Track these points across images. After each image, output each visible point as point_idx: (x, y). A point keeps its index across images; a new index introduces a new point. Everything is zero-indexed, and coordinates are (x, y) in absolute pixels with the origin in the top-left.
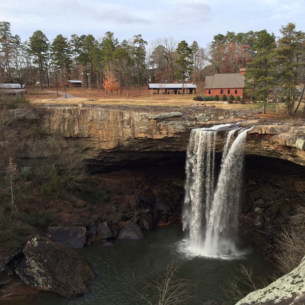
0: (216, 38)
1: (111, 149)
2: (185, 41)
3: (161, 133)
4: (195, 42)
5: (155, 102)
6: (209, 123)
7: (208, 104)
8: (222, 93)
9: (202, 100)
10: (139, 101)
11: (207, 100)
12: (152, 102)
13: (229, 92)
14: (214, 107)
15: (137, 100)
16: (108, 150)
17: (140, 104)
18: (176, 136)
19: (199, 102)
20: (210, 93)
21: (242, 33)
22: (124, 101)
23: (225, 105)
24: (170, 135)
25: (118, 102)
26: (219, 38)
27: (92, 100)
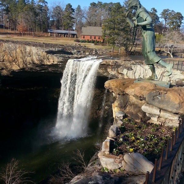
0: (91, 4)
1: (18, 70)
2: (70, 4)
3: (50, 61)
4: (79, 6)
5: (50, 41)
6: (80, 56)
7: (82, 44)
8: (91, 38)
9: (79, 42)
10: (40, 39)
11: (82, 42)
12: (48, 41)
13: (95, 38)
14: (85, 46)
15: (39, 39)
16: (16, 70)
17: (40, 42)
18: (59, 63)
19: (77, 43)
20: (84, 38)
21: (106, 3)
22: (30, 39)
23: (92, 46)
24: (55, 63)
25: (26, 39)
26: (93, 5)
27: (9, 37)
